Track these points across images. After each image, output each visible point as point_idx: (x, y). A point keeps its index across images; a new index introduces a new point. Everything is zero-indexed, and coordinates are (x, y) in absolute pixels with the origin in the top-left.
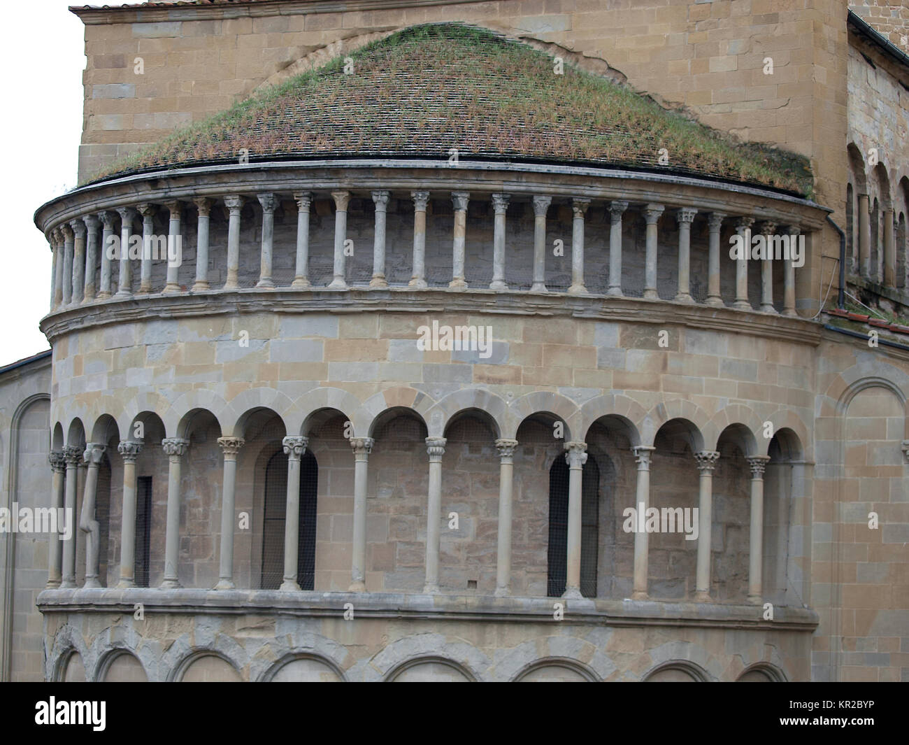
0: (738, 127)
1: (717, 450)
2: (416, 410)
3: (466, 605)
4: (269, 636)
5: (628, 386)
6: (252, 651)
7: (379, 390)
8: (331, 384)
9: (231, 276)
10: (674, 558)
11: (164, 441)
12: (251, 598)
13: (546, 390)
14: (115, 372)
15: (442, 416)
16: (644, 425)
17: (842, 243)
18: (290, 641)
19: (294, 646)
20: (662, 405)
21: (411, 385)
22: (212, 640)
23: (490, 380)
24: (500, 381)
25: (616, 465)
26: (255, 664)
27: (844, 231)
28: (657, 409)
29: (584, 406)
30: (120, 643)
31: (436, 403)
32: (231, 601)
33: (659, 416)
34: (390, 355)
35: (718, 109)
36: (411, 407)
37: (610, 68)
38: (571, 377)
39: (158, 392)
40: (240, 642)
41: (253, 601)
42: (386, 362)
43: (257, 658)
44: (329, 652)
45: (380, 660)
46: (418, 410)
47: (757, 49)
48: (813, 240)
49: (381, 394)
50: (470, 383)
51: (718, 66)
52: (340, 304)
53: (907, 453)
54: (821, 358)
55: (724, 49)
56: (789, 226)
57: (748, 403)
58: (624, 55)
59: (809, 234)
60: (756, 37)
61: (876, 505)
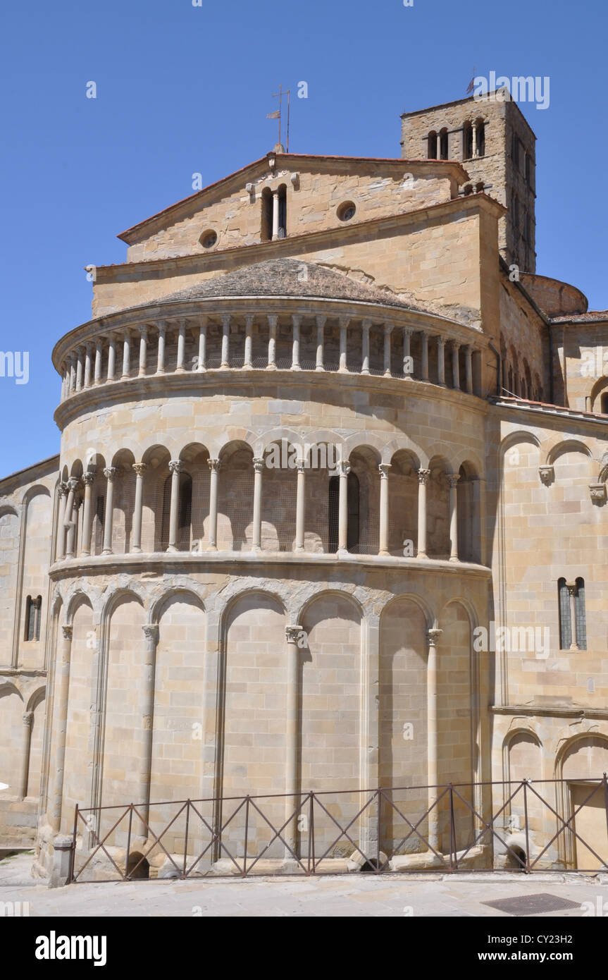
0: (438, 297)
1: (429, 469)
2: (247, 442)
3: (276, 557)
4: (160, 579)
5: (372, 428)
6: (150, 589)
7: (225, 430)
8: (196, 429)
9: (141, 370)
10: (405, 534)
11: (105, 469)
12: (149, 557)
13: (325, 429)
14: (83, 434)
15: (262, 445)
16: (385, 451)
17: (498, 360)
18: (172, 581)
19: (174, 584)
20: (396, 440)
21: (245, 427)
22: (127, 584)
23: (291, 424)
24: (297, 424)
25: (369, 478)
26: (151, 597)
27: (500, 353)
28: (392, 442)
29: (348, 440)
30: (80, 590)
31: (259, 437)
32: (138, 559)
33: (394, 447)
34: (231, 410)
35: (426, 289)
36: (244, 440)
37: (366, 275)
38: (340, 422)
39: (103, 442)
40: (143, 584)
41: (150, 559)
42: (229, 414)
43: (152, 594)
44: (195, 588)
45: (225, 592)
46: (248, 442)
47: (448, 254)
48: (482, 356)
49: (226, 433)
50: (279, 425)
51: (426, 266)
52: (203, 381)
53: (542, 473)
54: (488, 423)
55: (428, 256)
56: (468, 345)
57: (447, 443)
58: (373, 266)
59: (480, 352)
60: (448, 247)
61: (523, 505)
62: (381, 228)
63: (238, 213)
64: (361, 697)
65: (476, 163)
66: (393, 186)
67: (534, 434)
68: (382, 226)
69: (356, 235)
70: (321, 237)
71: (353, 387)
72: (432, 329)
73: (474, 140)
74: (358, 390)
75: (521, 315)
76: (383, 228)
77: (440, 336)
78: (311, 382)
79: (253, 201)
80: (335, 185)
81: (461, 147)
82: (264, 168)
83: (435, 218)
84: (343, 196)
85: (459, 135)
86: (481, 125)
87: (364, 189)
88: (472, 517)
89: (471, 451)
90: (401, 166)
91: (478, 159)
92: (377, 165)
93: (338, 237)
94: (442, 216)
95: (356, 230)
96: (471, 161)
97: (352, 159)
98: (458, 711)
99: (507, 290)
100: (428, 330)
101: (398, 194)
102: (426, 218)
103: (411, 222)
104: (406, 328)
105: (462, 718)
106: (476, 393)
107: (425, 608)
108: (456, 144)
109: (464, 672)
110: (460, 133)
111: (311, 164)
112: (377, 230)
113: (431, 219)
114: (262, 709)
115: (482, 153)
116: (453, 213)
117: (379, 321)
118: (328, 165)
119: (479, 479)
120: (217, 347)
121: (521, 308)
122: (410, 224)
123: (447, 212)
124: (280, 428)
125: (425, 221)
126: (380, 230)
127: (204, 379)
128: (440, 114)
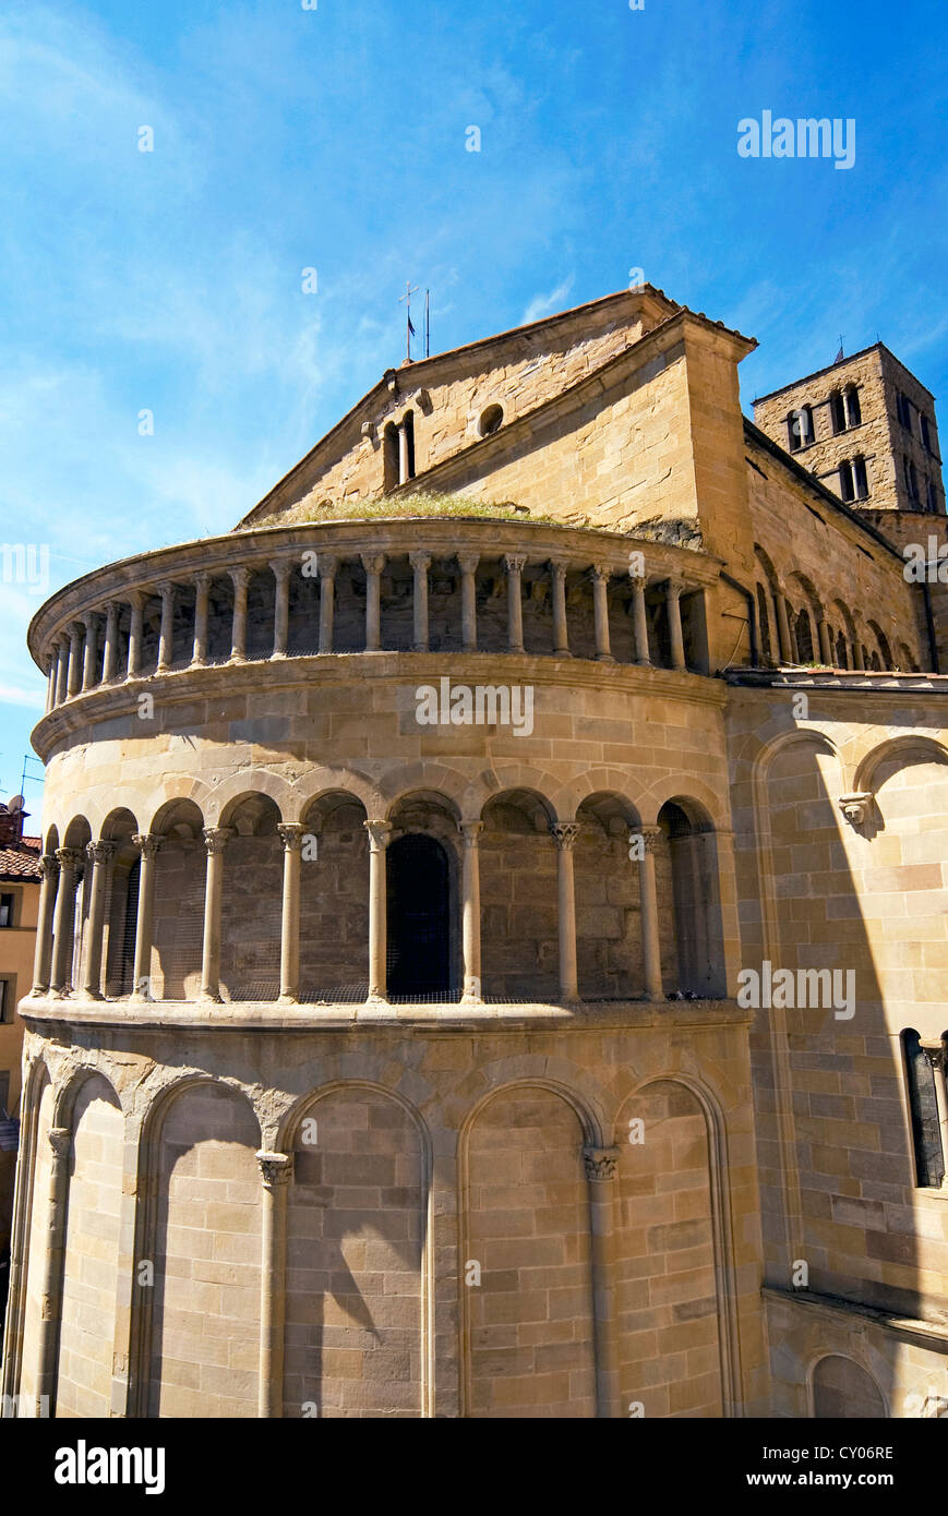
1: (580, 818)
2: (193, 800)
5: (441, 754)
7: (161, 783)
8: (122, 784)
15: (218, 803)
16: (465, 796)
17: (751, 605)
20: (491, 773)
21: (190, 774)
23: (269, 760)
27: (754, 592)
28: (484, 776)
29: (383, 778)
33: (487, 785)
34: (171, 746)
35: (607, 506)
36: (188, 797)
38: (366, 748)
42: (169, 754)
43: (59, 1074)
44: (107, 1070)
45: (150, 1083)
46: (196, 800)
47: (638, 437)
48: (707, 597)
49: (162, 786)
50: (249, 764)
51: (605, 467)
52: (129, 701)
53: (847, 810)
54: (731, 720)
55: (608, 450)
56: (668, 580)
57: (622, 767)
58: (526, 492)
59: (702, 591)
60: (636, 427)
61: (812, 876)
62: (535, 429)
63: (357, 468)
64: (422, 1301)
65: (850, 435)
66: (555, 361)
67: (824, 732)
68: (536, 425)
69: (501, 451)
70: (452, 468)
71: (395, 679)
72: (568, 552)
73: (846, 409)
74: (404, 683)
75: (858, 555)
76: (539, 426)
77: (593, 566)
78: (306, 679)
79: (376, 447)
80: (474, 389)
81: (830, 420)
82: (383, 397)
83: (615, 385)
84: (484, 401)
85: (826, 409)
86: (853, 390)
87: (512, 381)
88: (705, 902)
89: (687, 778)
90: (563, 326)
91: (854, 429)
92: (528, 337)
93: (477, 461)
94: (626, 379)
95: (498, 442)
96: (843, 434)
97: (492, 340)
98: (677, 1309)
99: (816, 514)
100: (560, 554)
101: (563, 370)
102: (600, 389)
103: (579, 405)
104: (508, 557)
105: (692, 1321)
106: (694, 664)
107: (577, 1103)
108: (823, 419)
109: (693, 1223)
110: (827, 406)
111: (443, 369)
112: (529, 433)
113: (611, 388)
114: (216, 1315)
115: (857, 420)
116: (643, 366)
117: (443, 551)
118: (464, 362)
119: (715, 831)
120: (186, 642)
121: (858, 546)
122: (578, 409)
123: (632, 367)
124: (250, 769)
125: (601, 394)
126: (533, 433)
127: (129, 696)
128: (801, 390)
